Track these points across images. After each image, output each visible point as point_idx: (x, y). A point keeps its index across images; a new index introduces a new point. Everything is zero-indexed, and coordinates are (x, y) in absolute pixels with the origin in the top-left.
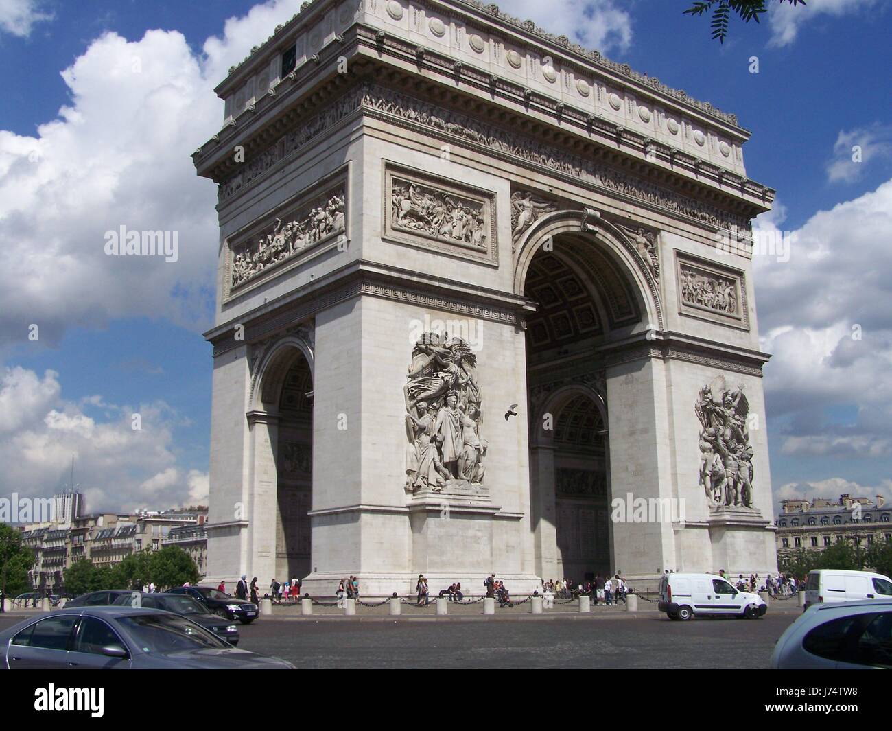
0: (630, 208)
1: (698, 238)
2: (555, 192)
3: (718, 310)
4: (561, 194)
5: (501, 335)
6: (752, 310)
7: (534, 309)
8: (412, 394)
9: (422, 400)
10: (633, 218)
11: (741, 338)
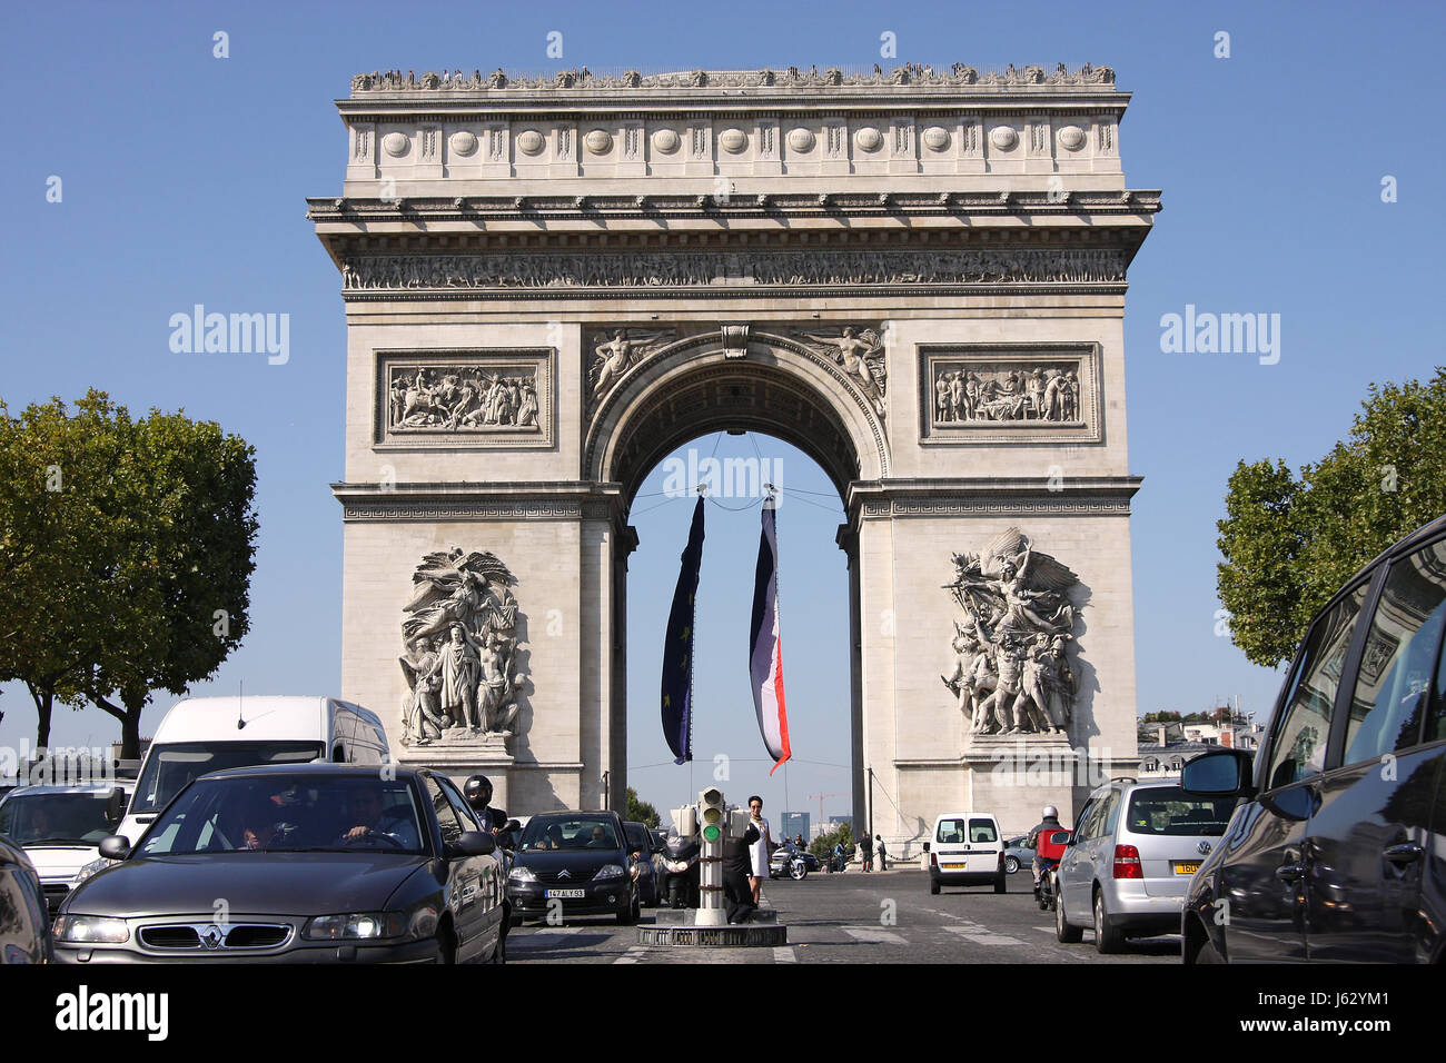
0: (816, 303)
1: (980, 313)
2: (663, 318)
3: (1025, 422)
4: (674, 317)
5: (557, 536)
6: (1114, 404)
7: (617, 492)
8: (410, 628)
9: (419, 637)
10: (825, 316)
11: (1078, 458)
